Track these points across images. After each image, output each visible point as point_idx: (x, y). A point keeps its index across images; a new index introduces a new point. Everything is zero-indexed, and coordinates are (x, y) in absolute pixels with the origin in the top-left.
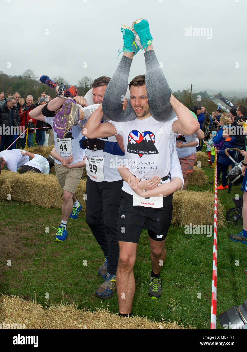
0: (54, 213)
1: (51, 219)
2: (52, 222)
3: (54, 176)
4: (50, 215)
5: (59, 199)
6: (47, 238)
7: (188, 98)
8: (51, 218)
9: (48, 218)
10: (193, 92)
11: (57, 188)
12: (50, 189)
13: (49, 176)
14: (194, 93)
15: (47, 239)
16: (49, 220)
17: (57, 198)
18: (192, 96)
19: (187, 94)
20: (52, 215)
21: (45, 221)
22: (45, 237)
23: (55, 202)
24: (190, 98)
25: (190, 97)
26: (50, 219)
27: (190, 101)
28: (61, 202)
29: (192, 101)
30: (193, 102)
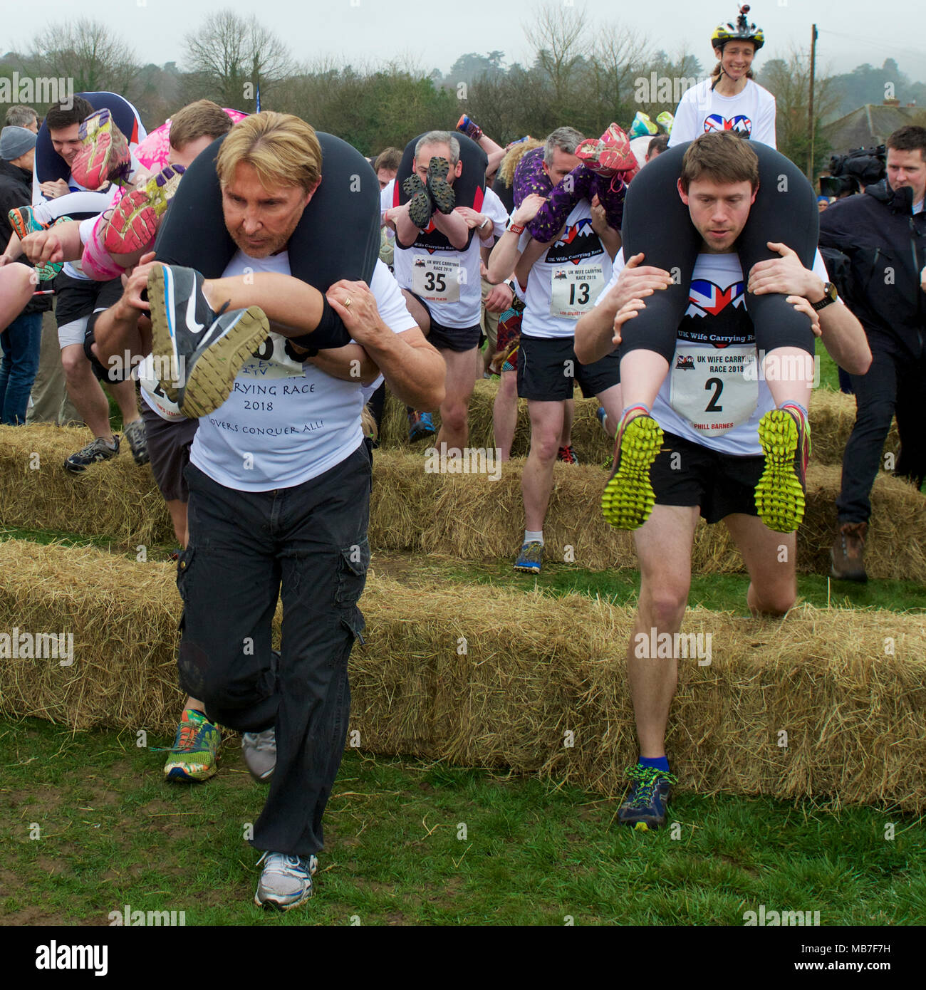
0: (116, 758)
1: (104, 793)
2: (111, 811)
3: (101, 554)
4: (94, 769)
5: (137, 681)
6: (89, 898)
7: (799, 102)
8: (104, 785)
9: (86, 788)
10: (821, 72)
11: (125, 622)
12: (88, 627)
13: (78, 554)
14: (831, 76)
15: (92, 901)
16: (92, 799)
17: (127, 676)
18: (816, 94)
19: (790, 80)
20: (110, 772)
21: (73, 806)
22: (81, 892)
23: (116, 697)
24: (806, 103)
25: (808, 94)
26: (95, 790)
27: (810, 121)
28: (150, 699)
29: (818, 121)
30: (824, 123)
